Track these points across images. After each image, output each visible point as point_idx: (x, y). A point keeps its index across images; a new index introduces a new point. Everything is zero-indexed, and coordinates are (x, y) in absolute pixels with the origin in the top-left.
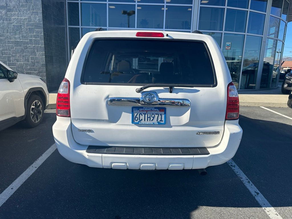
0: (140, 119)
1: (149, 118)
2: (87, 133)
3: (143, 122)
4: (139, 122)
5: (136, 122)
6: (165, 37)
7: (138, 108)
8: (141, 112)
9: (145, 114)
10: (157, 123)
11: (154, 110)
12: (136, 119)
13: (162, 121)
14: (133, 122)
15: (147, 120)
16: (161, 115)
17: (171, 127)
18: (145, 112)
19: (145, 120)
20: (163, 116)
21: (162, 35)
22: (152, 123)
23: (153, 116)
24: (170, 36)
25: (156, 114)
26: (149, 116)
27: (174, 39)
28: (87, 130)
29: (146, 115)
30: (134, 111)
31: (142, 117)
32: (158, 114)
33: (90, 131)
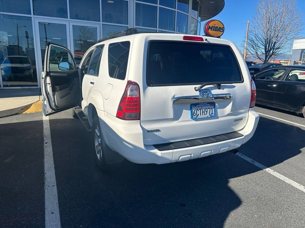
0: (197, 114)
1: (204, 113)
2: (155, 133)
3: (199, 117)
4: (197, 117)
5: (194, 117)
6: (205, 41)
7: (195, 105)
8: (197, 108)
9: (200, 109)
10: (210, 116)
11: (207, 105)
12: (194, 115)
13: (213, 114)
14: (192, 117)
15: (203, 115)
16: (212, 109)
17: (218, 118)
18: (200, 108)
19: (201, 115)
20: (213, 109)
21: (202, 39)
22: (205, 116)
23: (206, 111)
24: (208, 41)
25: (208, 109)
26: (203, 111)
27: (210, 43)
28: (155, 130)
29: (202, 110)
30: (193, 108)
31: (199, 112)
32: (210, 108)
33: (158, 131)
